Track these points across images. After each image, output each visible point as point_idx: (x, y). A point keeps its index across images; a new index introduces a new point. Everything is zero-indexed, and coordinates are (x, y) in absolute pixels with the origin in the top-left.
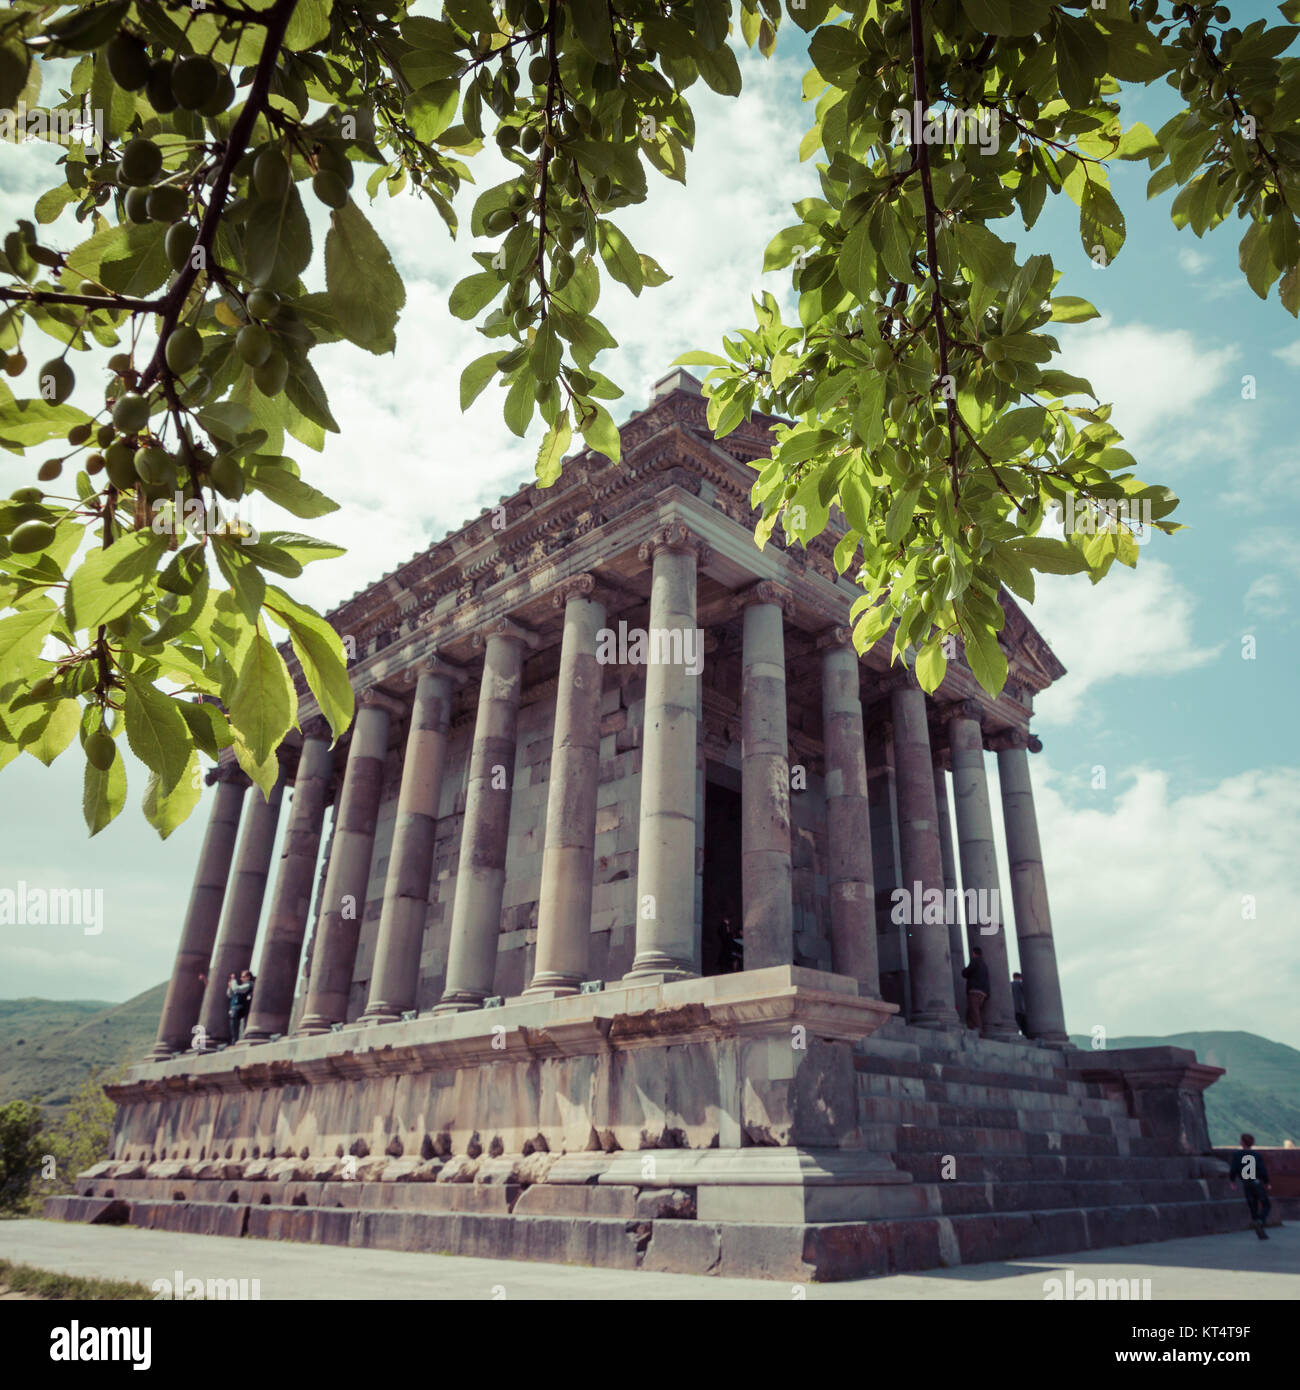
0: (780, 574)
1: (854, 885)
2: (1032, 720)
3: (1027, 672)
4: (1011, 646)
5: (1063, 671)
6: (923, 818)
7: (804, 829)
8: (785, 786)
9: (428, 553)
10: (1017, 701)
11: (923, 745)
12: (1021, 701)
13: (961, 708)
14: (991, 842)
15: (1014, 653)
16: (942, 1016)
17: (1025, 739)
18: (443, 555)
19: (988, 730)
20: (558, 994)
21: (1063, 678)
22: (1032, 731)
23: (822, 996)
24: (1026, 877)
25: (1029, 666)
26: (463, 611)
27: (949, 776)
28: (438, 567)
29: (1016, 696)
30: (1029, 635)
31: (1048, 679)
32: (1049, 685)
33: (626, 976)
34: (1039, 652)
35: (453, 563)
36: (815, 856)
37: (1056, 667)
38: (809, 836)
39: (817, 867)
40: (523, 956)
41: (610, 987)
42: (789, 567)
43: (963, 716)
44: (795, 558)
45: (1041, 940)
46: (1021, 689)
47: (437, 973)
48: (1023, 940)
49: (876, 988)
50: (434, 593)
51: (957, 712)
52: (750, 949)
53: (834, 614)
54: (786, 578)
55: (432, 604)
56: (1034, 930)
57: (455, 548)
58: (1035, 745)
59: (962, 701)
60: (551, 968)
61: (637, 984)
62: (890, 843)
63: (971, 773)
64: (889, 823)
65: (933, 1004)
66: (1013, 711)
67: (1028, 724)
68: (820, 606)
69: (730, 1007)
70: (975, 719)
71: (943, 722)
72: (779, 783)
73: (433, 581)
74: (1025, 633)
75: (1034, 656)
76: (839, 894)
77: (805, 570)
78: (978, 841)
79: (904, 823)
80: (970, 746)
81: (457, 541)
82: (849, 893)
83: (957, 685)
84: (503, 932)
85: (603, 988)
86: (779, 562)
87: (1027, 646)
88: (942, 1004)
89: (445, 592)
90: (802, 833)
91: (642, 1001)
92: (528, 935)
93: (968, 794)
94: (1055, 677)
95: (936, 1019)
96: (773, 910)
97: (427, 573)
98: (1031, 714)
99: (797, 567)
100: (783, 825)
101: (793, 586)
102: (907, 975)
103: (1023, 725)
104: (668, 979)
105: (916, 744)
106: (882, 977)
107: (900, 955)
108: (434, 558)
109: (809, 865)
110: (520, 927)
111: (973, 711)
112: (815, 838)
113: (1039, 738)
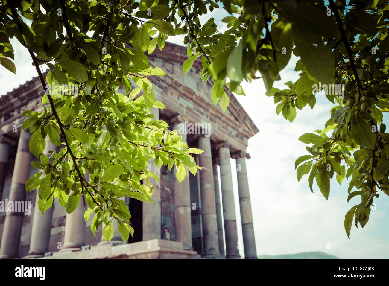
0: (158, 96)
1: (183, 208)
2: (247, 148)
3: (246, 131)
4: (241, 122)
5: (258, 131)
6: (208, 183)
7: (167, 187)
8: (159, 173)
9: (25, 85)
10: (242, 141)
11: (209, 158)
12: (244, 141)
13: (223, 144)
14: (232, 191)
15: (242, 124)
16: (214, 253)
17: (245, 155)
18: (31, 86)
19: (232, 151)
20: (73, 251)
21: (258, 133)
22: (247, 152)
23: (169, 250)
24: (244, 203)
25: (247, 129)
26: (39, 107)
27: (218, 167)
28: (29, 90)
29: (242, 140)
30: (247, 118)
31: (253, 133)
32: (253, 135)
33: (99, 244)
34: (250, 124)
35: (35, 89)
36: (171, 197)
37: (256, 129)
38: (168, 189)
39: (171, 201)
40: (60, 237)
41: (93, 248)
42: (162, 93)
43: (223, 146)
44: (164, 91)
45: (249, 225)
46: (244, 137)
47: (27, 243)
48: (243, 225)
49: (190, 244)
50: (27, 100)
51: (221, 145)
52: (145, 232)
53: (177, 110)
54: (160, 97)
55: (26, 104)
56: (246, 221)
57: (36, 83)
58: (248, 157)
59: (223, 141)
60: (71, 241)
61: (102, 247)
62: (197, 192)
63: (225, 167)
64: (197, 185)
65: (211, 249)
66: (241, 145)
67: (246, 149)
68: (173, 108)
69: (136, 255)
70: (228, 148)
71: (217, 149)
72: (156, 172)
73: (27, 95)
74: (245, 118)
75: (248, 125)
76: (178, 212)
77: (167, 94)
78: (228, 191)
79: (202, 185)
80: (226, 157)
81: (36, 80)
82: (181, 211)
83: (221, 136)
84: (53, 227)
85: (90, 248)
86: (158, 92)
87: (246, 122)
88: (214, 249)
89: (31, 100)
90: (166, 188)
91: (104, 253)
92: (62, 228)
93: (225, 175)
94: (256, 133)
95: (212, 254)
96: (154, 218)
97: (25, 92)
98: (247, 146)
99: (164, 93)
100: (158, 187)
101: (163, 100)
102: (202, 239)
103: (244, 150)
104: (114, 245)
105: (206, 157)
106: (194, 240)
107: (200, 231)
108: (27, 87)
109: (168, 200)
110: (60, 225)
111: (227, 145)
112: (171, 190)
113: (250, 155)
